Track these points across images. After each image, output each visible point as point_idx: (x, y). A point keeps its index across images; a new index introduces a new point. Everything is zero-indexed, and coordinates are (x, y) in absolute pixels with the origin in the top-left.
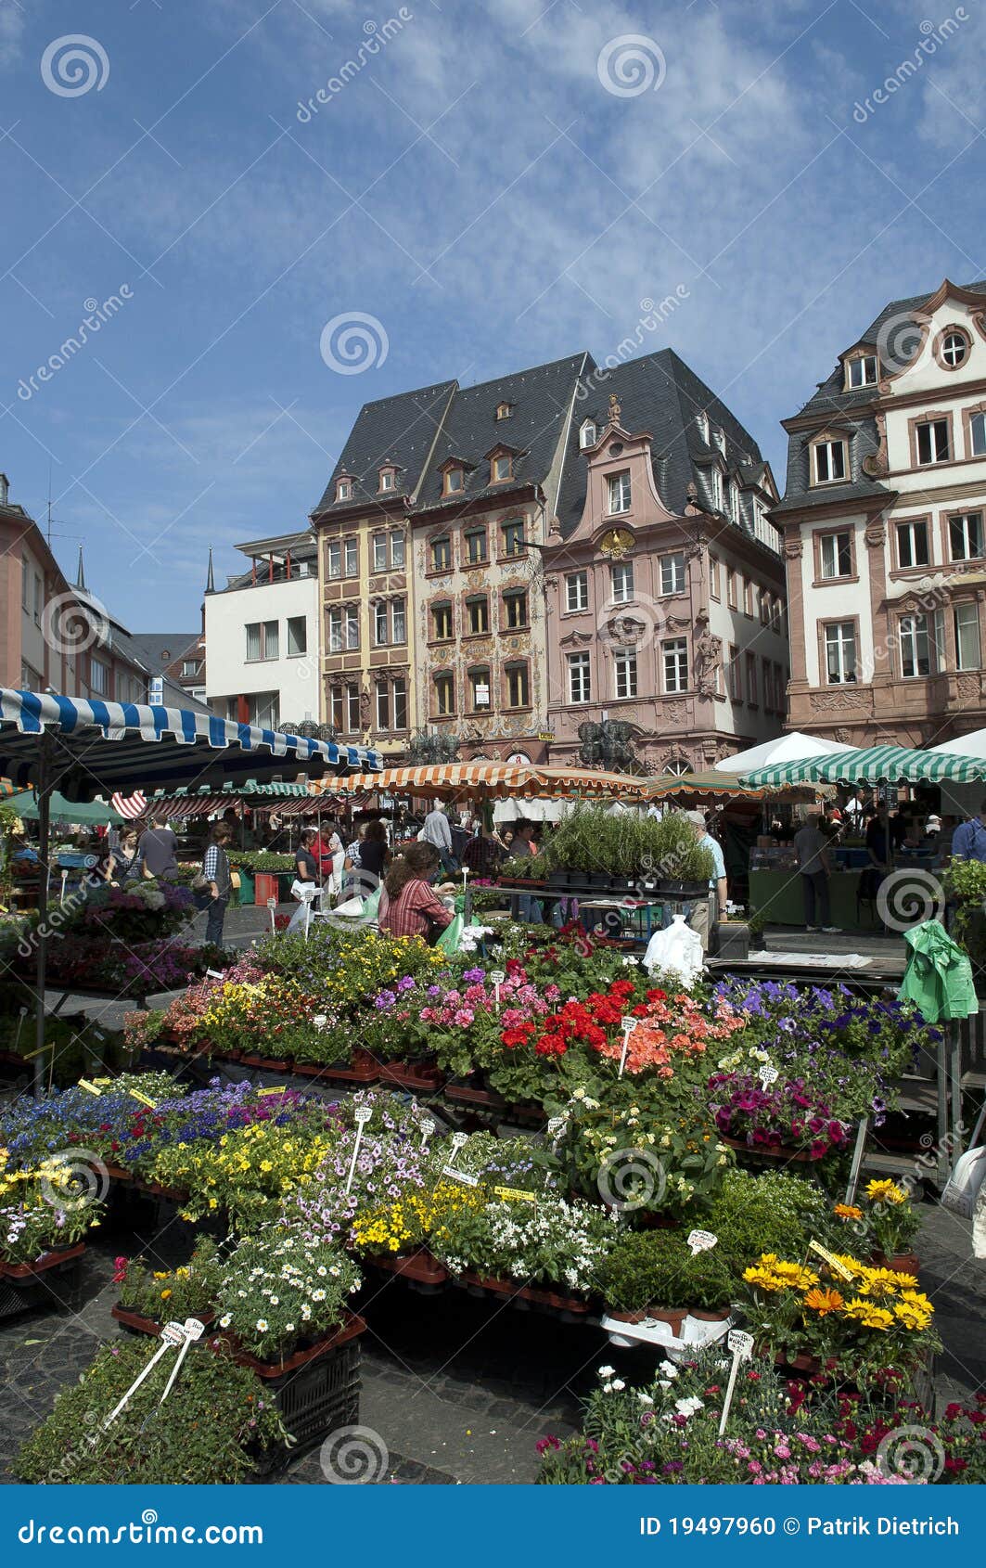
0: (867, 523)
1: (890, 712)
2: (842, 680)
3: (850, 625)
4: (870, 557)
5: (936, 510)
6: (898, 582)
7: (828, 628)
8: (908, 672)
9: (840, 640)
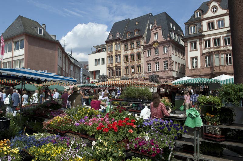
0: (199, 40)
1: (203, 73)
2: (195, 67)
3: (196, 58)
4: (200, 46)
5: (211, 38)
6: (205, 50)
7: (192, 58)
8: (207, 66)
9: (194, 61)
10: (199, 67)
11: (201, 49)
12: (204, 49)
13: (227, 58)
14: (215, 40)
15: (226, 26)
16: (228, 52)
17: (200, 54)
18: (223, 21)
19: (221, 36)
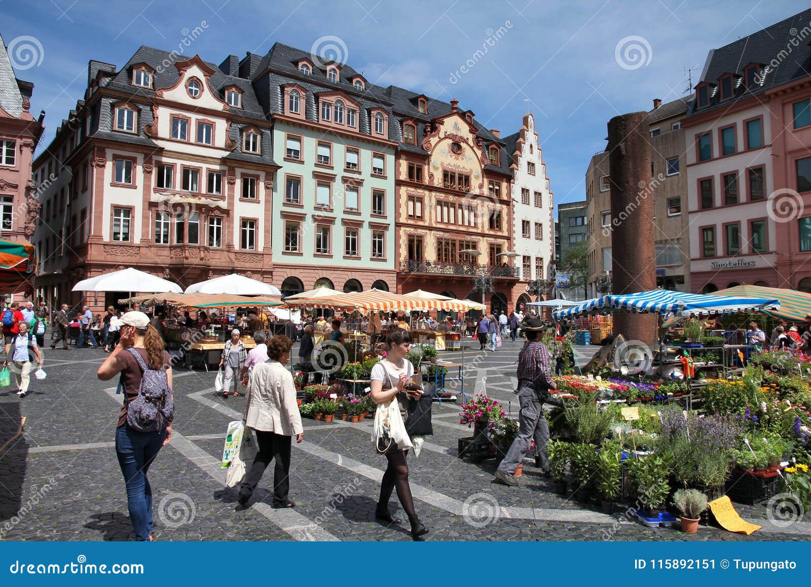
0: (144, 159)
1: (149, 261)
2: (121, 239)
3: (128, 211)
4: (145, 178)
5: (179, 163)
6: (157, 194)
7: (116, 210)
8: (158, 241)
9: (122, 218)
10: (137, 239)
11: (147, 188)
12: (156, 191)
13: (212, 229)
14: (186, 171)
15: (216, 145)
16: (217, 213)
17: (144, 201)
18: (210, 127)
19: (204, 167)
